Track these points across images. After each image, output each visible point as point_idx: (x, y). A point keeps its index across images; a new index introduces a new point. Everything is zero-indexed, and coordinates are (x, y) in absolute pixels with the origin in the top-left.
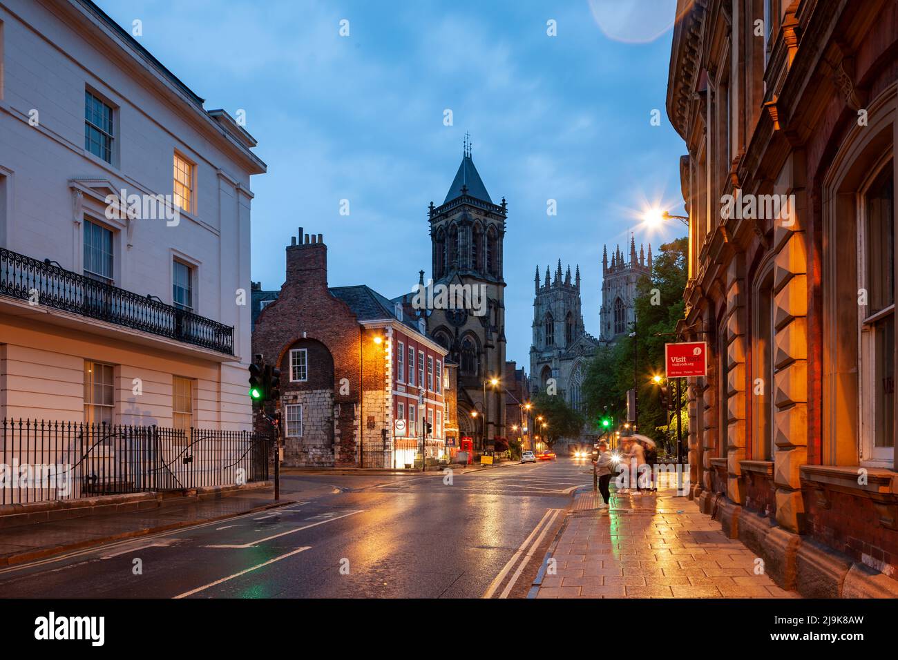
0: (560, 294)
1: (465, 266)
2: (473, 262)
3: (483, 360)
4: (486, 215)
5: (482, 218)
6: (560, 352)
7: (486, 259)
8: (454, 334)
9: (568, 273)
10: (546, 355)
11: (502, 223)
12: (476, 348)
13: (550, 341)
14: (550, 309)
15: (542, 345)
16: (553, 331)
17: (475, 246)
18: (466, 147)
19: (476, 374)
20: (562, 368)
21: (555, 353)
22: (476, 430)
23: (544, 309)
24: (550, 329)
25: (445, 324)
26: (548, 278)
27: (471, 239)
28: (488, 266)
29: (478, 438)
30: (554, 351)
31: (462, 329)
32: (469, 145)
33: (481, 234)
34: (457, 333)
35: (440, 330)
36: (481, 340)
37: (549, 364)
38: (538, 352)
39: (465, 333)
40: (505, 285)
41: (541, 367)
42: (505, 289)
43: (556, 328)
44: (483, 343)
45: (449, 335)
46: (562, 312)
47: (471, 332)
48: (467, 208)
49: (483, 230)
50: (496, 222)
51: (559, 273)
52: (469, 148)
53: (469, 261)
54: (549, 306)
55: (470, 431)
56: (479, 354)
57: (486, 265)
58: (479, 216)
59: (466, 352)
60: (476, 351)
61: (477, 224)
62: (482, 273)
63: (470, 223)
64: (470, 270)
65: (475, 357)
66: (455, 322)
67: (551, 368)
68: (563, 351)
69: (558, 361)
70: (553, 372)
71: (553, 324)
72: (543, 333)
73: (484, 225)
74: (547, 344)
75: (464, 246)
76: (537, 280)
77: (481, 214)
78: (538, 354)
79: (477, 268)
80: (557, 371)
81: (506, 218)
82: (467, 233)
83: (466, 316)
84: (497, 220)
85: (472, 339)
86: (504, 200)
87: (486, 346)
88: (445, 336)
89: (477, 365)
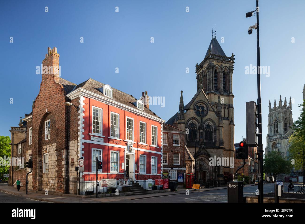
0: (281, 110)
1: (210, 89)
2: (215, 86)
3: (217, 134)
4: (222, 62)
5: (220, 64)
6: (281, 136)
7: (222, 84)
8: (200, 122)
9: (285, 101)
10: (274, 138)
11: (232, 65)
12: (213, 128)
13: (276, 132)
14: (276, 117)
15: (273, 133)
16: (278, 127)
17: (216, 79)
18: (213, 33)
19: (213, 141)
20: (282, 143)
21: (278, 136)
22: (213, 169)
23: (273, 118)
24: (276, 126)
25: (195, 117)
26: (275, 104)
27: (214, 75)
28: (224, 88)
29: (214, 174)
30: (278, 135)
31: (205, 119)
32: (215, 32)
33: (220, 72)
34: (202, 121)
35: (192, 119)
36: (216, 123)
37: (276, 142)
38: (270, 136)
39: (206, 120)
40: (233, 96)
41: (272, 143)
42: (234, 99)
43: (279, 125)
44: (217, 125)
45: (197, 121)
46: (282, 118)
47: (210, 120)
48: (211, 60)
49: (220, 70)
50: (228, 65)
51: (281, 101)
52: (215, 34)
53: (212, 86)
54: (276, 116)
55: (210, 170)
56: (215, 130)
57: (222, 87)
58: (218, 63)
59: (208, 130)
60: (213, 129)
61: (217, 67)
62: (220, 91)
63: (213, 67)
64: (212, 90)
65: (213, 132)
66: (201, 115)
67: (277, 143)
68: (283, 135)
69: (280, 140)
70: (278, 145)
71: (278, 124)
72: (273, 128)
73: (221, 67)
74: (275, 133)
75: (210, 79)
76: (270, 105)
77: (219, 62)
78: (270, 137)
79: (217, 89)
80: (280, 145)
81: (234, 63)
82: (211, 73)
83: (207, 112)
84: (229, 64)
85: (211, 123)
86: (233, 54)
87: (219, 126)
88: (195, 122)
89: (214, 137)
